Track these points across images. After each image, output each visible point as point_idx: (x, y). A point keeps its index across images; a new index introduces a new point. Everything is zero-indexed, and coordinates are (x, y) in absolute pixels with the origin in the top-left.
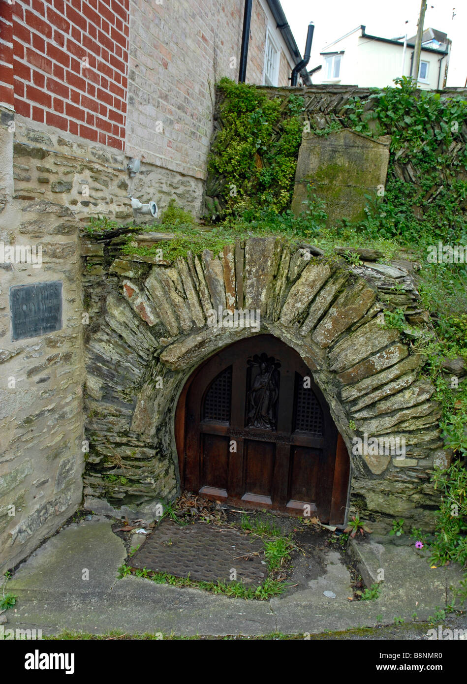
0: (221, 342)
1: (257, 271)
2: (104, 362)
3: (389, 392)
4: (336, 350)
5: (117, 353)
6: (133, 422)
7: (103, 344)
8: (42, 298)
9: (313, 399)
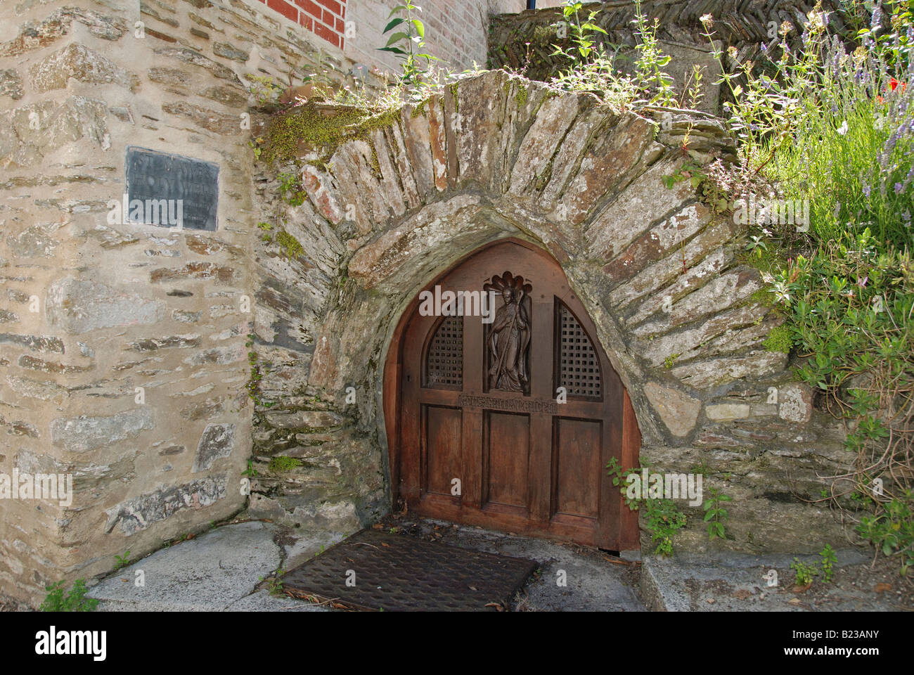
0: (430, 238)
1: (474, 120)
2: (277, 285)
3: (686, 285)
4: (596, 224)
5: (294, 269)
6: (312, 372)
7: (277, 258)
8: (183, 177)
9: (585, 341)
